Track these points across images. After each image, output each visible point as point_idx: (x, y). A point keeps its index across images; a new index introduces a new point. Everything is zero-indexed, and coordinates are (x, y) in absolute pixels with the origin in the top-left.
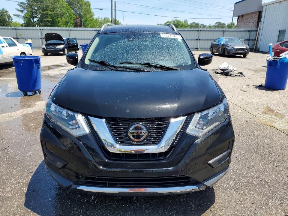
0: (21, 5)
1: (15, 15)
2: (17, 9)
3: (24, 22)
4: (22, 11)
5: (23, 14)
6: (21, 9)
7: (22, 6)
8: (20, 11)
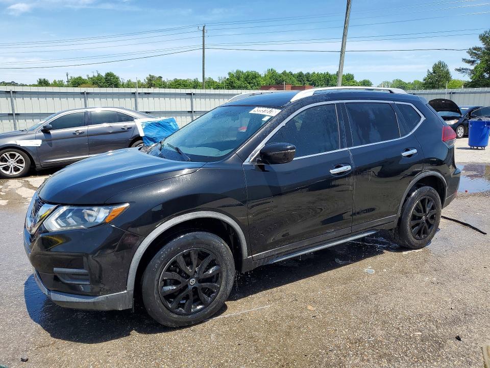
0: (474, 51)
1: (459, 70)
2: (464, 60)
3: (470, 80)
4: (473, 62)
5: (472, 67)
6: (472, 59)
7: (474, 53)
8: (469, 62)
